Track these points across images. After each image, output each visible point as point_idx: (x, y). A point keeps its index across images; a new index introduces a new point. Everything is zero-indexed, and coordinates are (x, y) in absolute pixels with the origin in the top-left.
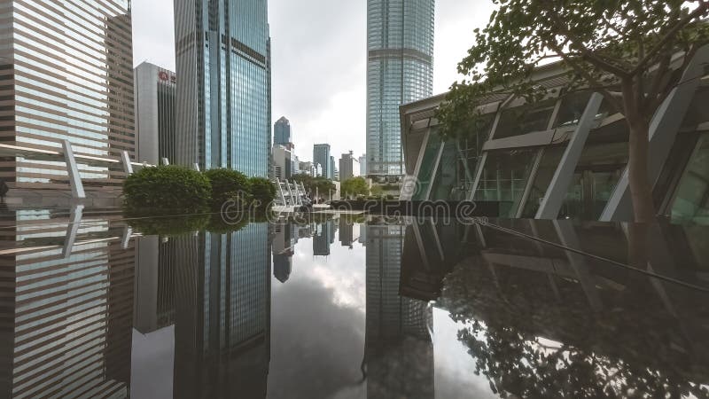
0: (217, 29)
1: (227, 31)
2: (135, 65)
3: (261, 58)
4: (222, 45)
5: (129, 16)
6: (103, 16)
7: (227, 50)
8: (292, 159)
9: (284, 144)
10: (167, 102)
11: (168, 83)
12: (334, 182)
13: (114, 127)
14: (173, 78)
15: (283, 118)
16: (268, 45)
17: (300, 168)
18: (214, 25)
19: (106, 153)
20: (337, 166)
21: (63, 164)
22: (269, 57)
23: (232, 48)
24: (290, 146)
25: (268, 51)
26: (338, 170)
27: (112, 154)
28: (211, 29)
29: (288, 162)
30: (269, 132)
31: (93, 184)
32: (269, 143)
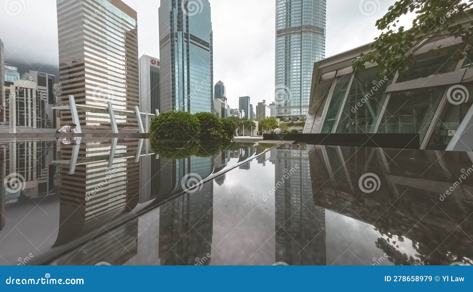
0: (182, 30)
1: (187, 31)
2: (140, 56)
3: (207, 45)
4: (185, 39)
5: (136, 30)
6: (124, 31)
7: (187, 42)
8: (226, 107)
9: (220, 98)
10: (155, 76)
11: (156, 66)
12: (254, 121)
13: (130, 93)
14: (158, 62)
15: (220, 82)
16: (211, 36)
17: (231, 113)
18: (180, 28)
19: (125, 108)
20: (255, 111)
21: (108, 115)
22: (212, 43)
23: (190, 40)
24: (225, 99)
25: (211, 40)
26: (255, 114)
27: (128, 109)
28: (178, 30)
29: (223, 110)
30: (212, 90)
31: (120, 126)
32: (212, 98)
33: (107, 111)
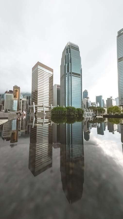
0: (69, 71)
1: (71, 71)
2: (54, 85)
3: (79, 75)
4: (70, 75)
5: (53, 76)
6: (49, 77)
7: (71, 76)
8: (89, 102)
9: (86, 98)
10: (58, 91)
11: (59, 88)
12: (104, 109)
13: (50, 99)
14: (60, 86)
15: (85, 90)
16: (81, 71)
17: (91, 105)
18: (68, 71)
19: (48, 105)
20: (105, 103)
21: (43, 108)
22: (81, 74)
23: (72, 75)
24: (88, 98)
25: (81, 72)
26: (106, 104)
27: (49, 105)
28: (67, 72)
29: (87, 103)
30: (82, 95)
31: (46, 112)
32: (82, 98)
33: (43, 107)
